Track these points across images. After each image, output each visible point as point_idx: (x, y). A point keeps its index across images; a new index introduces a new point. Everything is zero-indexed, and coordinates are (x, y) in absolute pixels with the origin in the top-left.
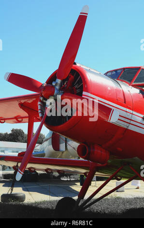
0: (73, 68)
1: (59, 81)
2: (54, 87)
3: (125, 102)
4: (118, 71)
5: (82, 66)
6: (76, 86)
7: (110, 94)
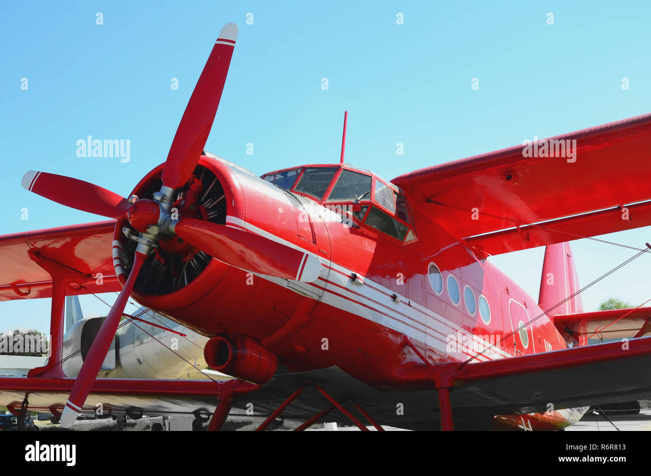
0: (200, 163)
1: (168, 191)
2: (157, 204)
3: (314, 242)
4: (289, 174)
5: (217, 159)
6: (207, 205)
7: (284, 223)
